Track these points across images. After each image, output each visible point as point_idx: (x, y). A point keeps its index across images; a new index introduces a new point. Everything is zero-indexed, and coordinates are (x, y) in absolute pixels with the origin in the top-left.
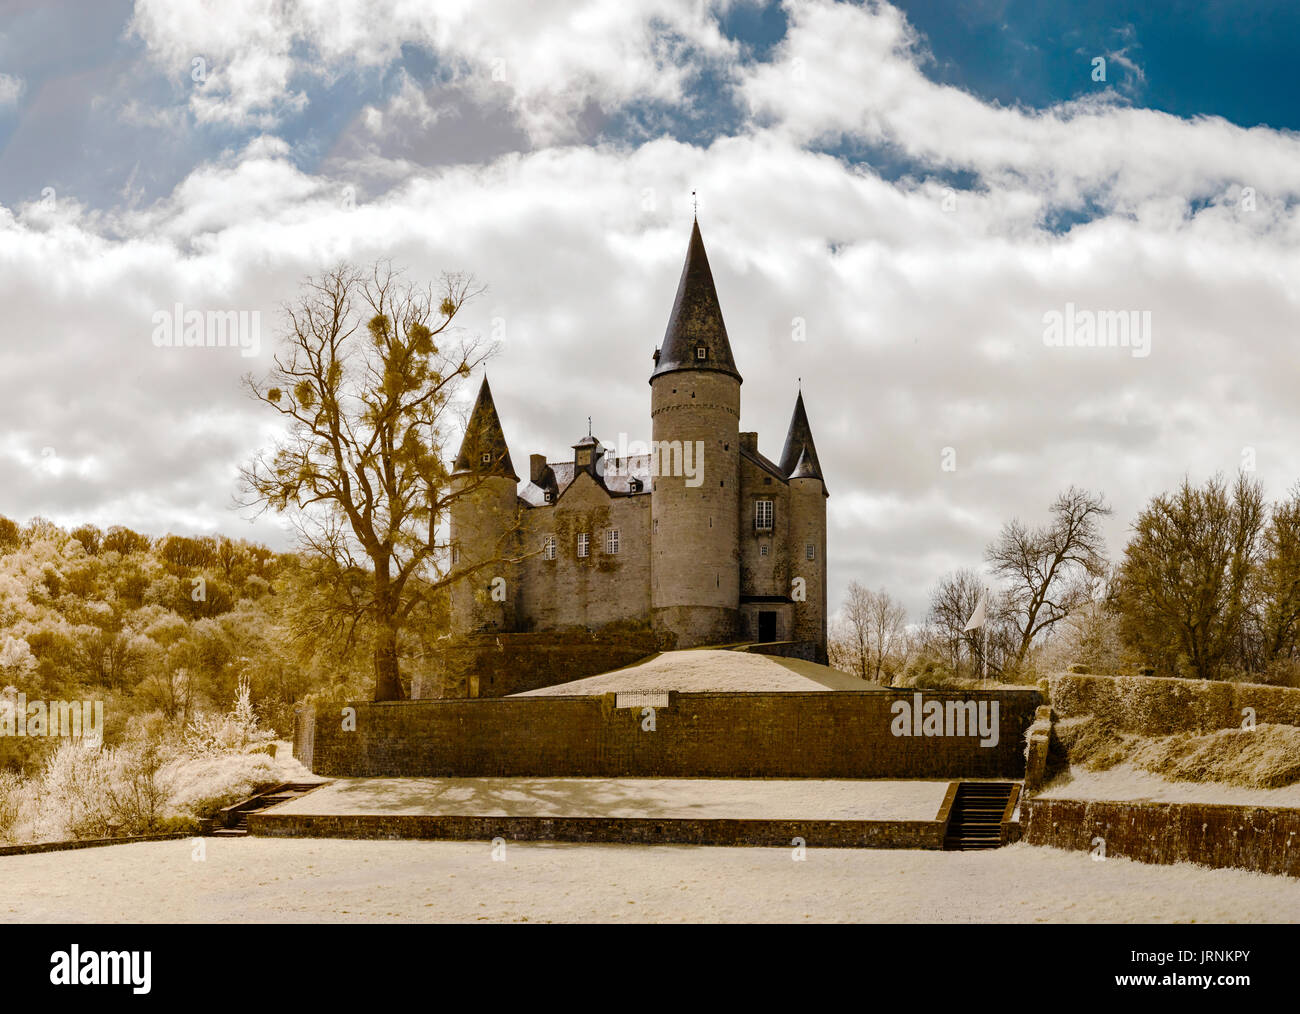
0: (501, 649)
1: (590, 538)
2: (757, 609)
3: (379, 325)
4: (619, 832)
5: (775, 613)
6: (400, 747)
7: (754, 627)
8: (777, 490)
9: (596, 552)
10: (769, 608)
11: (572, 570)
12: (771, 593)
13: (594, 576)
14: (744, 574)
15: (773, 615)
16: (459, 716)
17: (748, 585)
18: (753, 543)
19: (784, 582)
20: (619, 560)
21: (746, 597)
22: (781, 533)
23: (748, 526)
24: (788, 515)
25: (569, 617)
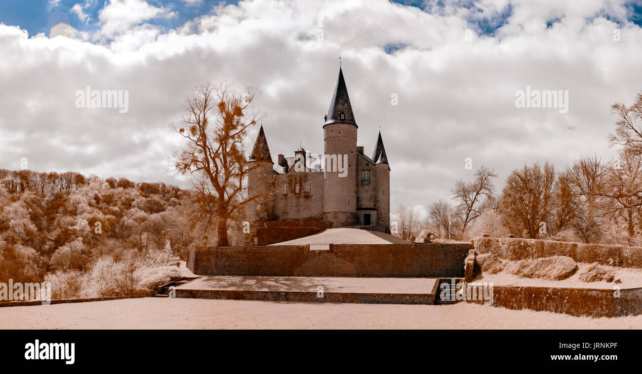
0: (266, 227)
1: (301, 186)
2: (363, 212)
3: (222, 105)
4: (310, 298)
5: (370, 214)
6: (227, 264)
7: (362, 220)
8: (371, 168)
9: (303, 191)
10: (368, 212)
11: (294, 198)
12: (369, 207)
13: (302, 200)
14: (358, 199)
15: (370, 215)
16: (250, 252)
17: (360, 204)
18: (362, 188)
19: (374, 203)
20: (312, 194)
21: (359, 208)
22: (373, 184)
23: (360, 182)
24: (375, 177)
25: (292, 215)
